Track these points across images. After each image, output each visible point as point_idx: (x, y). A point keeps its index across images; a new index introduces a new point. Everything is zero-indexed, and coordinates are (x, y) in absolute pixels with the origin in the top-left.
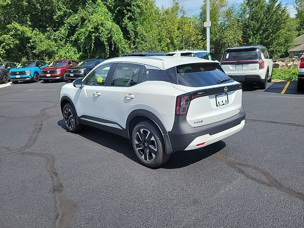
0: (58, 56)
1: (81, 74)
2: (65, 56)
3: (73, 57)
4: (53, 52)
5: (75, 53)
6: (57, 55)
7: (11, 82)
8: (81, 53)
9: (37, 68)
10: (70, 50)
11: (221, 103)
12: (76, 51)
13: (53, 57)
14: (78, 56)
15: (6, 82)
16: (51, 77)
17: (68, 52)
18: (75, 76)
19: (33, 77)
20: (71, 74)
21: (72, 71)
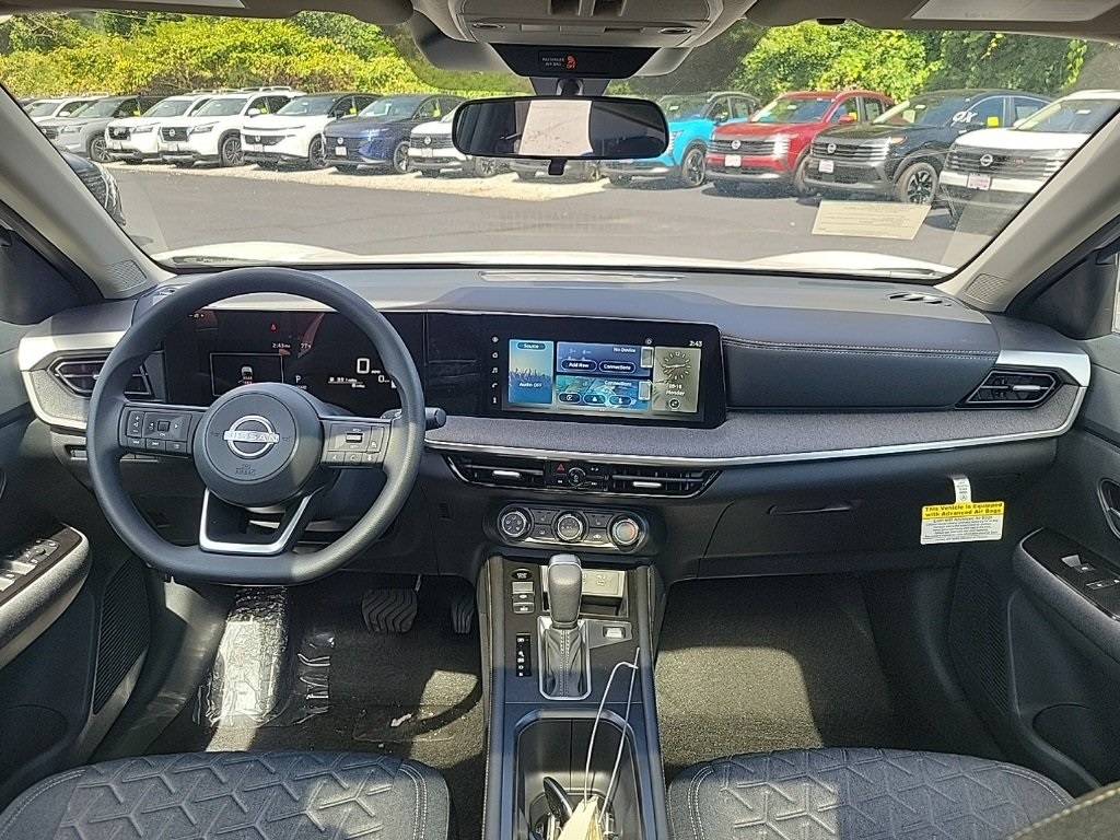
0: (829, 80)
1: (874, 165)
2: (859, 78)
3: (898, 85)
4: (821, 63)
5: (911, 67)
6: (825, 75)
7: (607, 181)
8: (934, 66)
9: (711, 123)
10: (892, 52)
12: (917, 56)
13: (811, 84)
14: (920, 77)
15: (594, 175)
16: (744, 168)
17: (882, 62)
18: (839, 174)
19: (679, 163)
20: (822, 163)
21: (831, 149)
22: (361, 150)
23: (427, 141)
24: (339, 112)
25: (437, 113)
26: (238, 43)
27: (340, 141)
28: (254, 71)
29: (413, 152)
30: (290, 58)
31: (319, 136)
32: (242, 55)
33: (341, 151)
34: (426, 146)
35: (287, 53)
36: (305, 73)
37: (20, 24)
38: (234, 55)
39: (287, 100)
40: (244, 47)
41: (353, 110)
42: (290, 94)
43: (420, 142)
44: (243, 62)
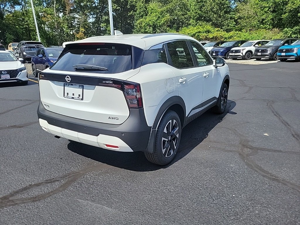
11: (71, 95)
22: (219, 54)
23: (234, 51)
24: (216, 45)
25: (239, 45)
26: (198, 31)
27: (214, 52)
28: (200, 37)
29: (230, 54)
30: (209, 34)
31: (210, 51)
32: (199, 34)
33: (214, 54)
34: (233, 53)
35: (209, 33)
36: (211, 37)
37: (158, 30)
38: (197, 34)
39: (206, 43)
40: (199, 32)
41: (220, 45)
42: (206, 42)
43: (232, 52)
44: (198, 35)
